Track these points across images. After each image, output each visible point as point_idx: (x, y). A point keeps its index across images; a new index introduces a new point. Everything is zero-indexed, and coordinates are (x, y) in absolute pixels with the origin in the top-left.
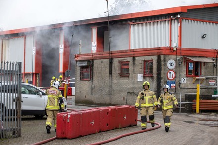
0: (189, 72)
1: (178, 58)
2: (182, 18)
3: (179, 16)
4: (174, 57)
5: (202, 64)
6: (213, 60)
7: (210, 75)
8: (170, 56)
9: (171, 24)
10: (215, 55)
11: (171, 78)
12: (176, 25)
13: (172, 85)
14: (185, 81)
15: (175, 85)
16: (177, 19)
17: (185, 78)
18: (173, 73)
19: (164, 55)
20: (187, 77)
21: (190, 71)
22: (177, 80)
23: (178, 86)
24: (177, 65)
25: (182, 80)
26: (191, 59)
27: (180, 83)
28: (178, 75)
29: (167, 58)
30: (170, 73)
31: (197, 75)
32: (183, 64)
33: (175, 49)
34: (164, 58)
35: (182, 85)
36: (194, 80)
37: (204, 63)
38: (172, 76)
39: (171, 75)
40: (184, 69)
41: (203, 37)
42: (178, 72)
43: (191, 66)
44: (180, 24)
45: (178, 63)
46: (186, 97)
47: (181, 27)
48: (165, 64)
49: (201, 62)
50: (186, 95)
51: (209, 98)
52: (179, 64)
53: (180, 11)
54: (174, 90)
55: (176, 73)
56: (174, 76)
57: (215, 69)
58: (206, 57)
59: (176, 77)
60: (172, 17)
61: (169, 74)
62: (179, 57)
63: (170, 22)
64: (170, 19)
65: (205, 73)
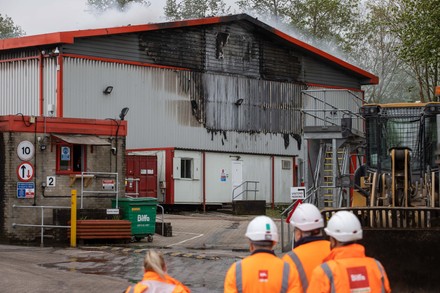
0: (61, 164)
1: (39, 138)
2: (64, 55)
3: (57, 51)
4: (30, 135)
5: (89, 149)
6: (110, 140)
7: (105, 170)
8: (23, 134)
9: (42, 67)
10: (114, 130)
11: (26, 178)
12: (52, 69)
13: (27, 190)
14: (54, 183)
15: (33, 190)
16: (54, 56)
17: (54, 178)
18: (28, 167)
19: (10, 132)
20: (58, 174)
21: (64, 163)
22: (38, 181)
23: (39, 194)
24: (38, 152)
25: (48, 182)
26: (64, 138)
27: (43, 188)
28: (39, 172)
29: (16, 137)
30: (24, 167)
31: (77, 170)
32: (49, 150)
33: (33, 121)
34: (11, 139)
35: (48, 192)
36: (72, 181)
37: (92, 146)
38: (26, 173)
39: (26, 171)
40: (51, 159)
41: (106, 92)
42: (39, 165)
43: (66, 153)
44: (58, 66)
45: (38, 147)
46: (54, 214)
47: (61, 72)
48: (13, 150)
49: (85, 146)
50: (54, 210)
51: (101, 215)
52: (40, 150)
53: (58, 41)
54: (32, 201)
55: (35, 168)
56: (31, 174)
57: (113, 157)
58: (97, 136)
59: (35, 175)
60: (43, 52)
61: (20, 171)
62: (42, 135)
63: (39, 63)
64: (39, 57)
65: (94, 166)
